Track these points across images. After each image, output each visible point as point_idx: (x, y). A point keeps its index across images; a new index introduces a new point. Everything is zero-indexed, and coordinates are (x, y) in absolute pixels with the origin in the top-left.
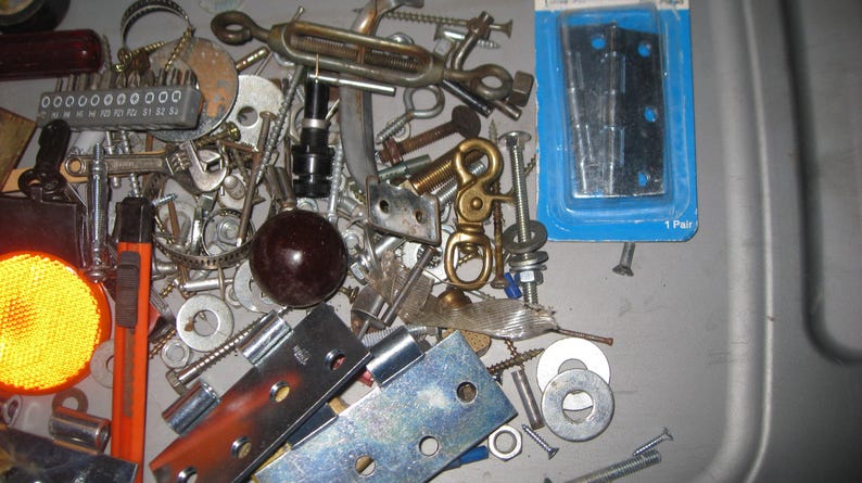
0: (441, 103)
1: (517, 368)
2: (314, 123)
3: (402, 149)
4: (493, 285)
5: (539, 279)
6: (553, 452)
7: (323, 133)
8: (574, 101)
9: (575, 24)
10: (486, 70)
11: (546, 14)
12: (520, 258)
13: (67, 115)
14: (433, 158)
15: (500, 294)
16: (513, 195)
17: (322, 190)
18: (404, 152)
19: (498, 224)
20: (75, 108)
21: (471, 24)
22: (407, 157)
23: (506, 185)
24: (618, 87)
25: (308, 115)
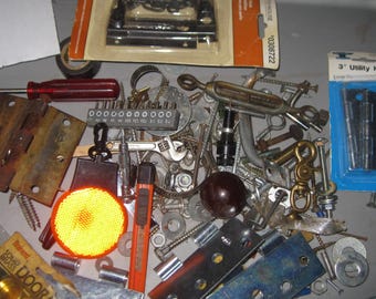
0: (284, 123)
1: (323, 251)
2: (228, 130)
3: (267, 144)
4: (313, 211)
5: (334, 208)
6: (341, 291)
7: (232, 135)
8: (349, 125)
9: (349, 88)
10: (306, 108)
11: (333, 83)
12: (324, 198)
13: (105, 121)
14: (282, 149)
15: (314, 215)
16: (320, 168)
17: (230, 162)
18: (268, 146)
19: (313, 182)
20: (110, 117)
21: (299, 86)
22: (270, 148)
23: (316, 164)
24: (369, 119)
25: (225, 126)
